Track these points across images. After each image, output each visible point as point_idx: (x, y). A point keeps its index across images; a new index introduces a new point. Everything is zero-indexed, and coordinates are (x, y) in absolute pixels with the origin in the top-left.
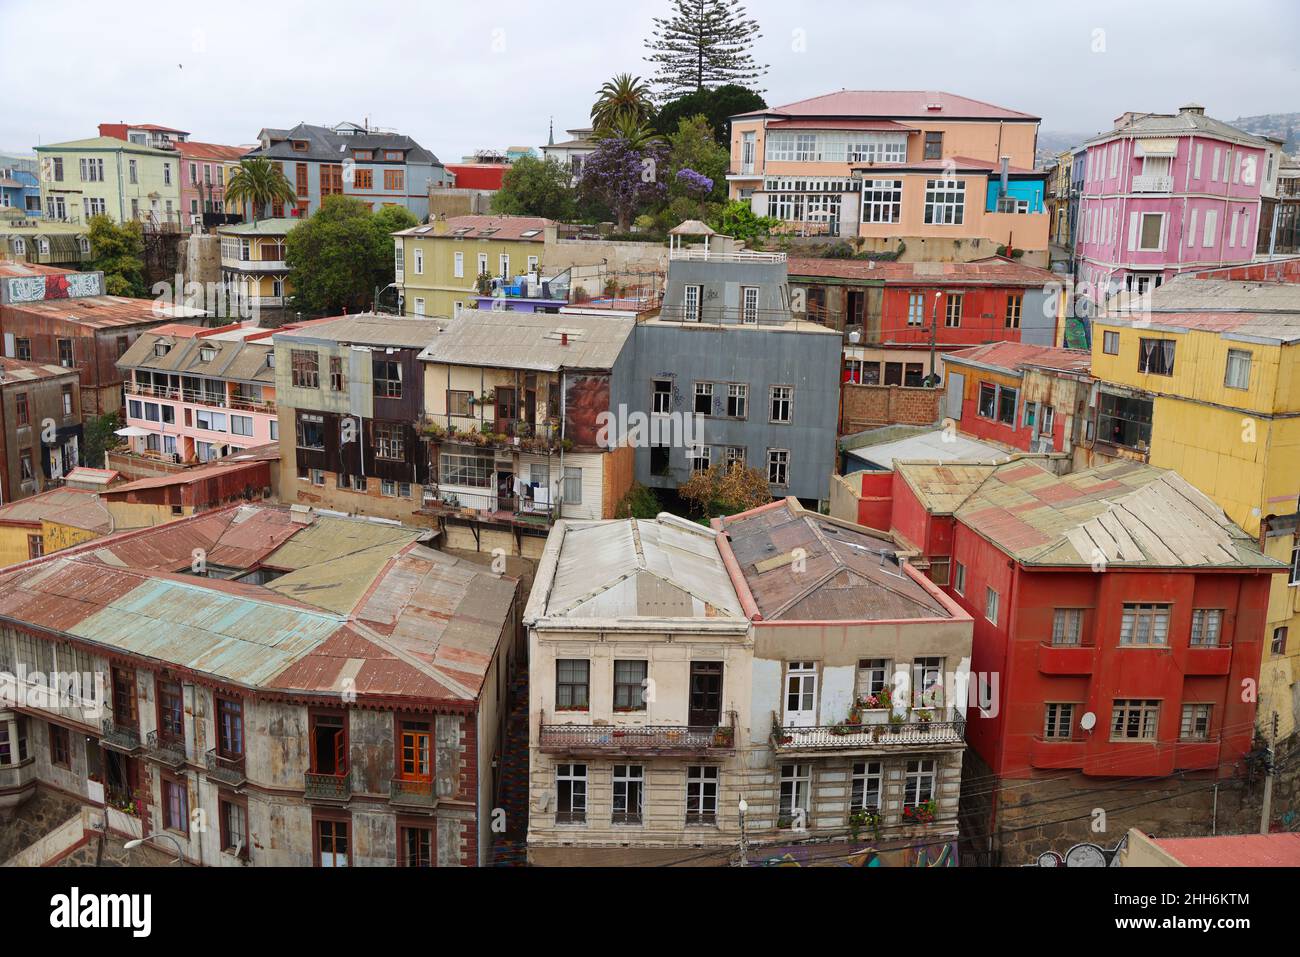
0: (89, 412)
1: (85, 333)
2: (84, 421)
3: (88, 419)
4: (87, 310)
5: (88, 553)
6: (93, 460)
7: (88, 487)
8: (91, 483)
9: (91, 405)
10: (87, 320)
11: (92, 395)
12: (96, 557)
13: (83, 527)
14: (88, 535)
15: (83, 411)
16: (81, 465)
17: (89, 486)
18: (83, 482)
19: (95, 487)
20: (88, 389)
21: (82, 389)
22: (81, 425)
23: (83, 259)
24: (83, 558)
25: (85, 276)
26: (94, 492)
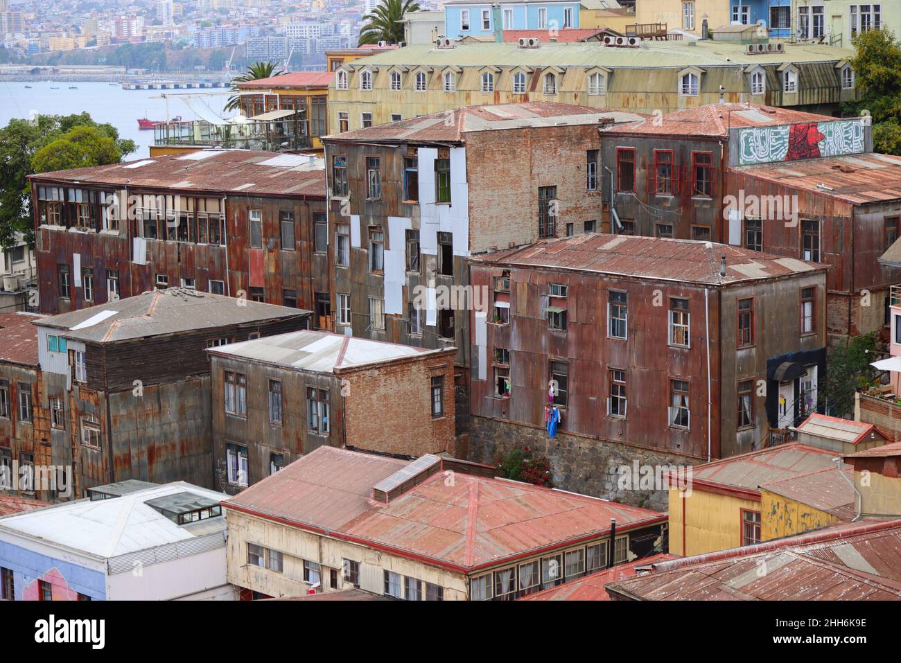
0: (836, 331)
1: (841, 212)
2: (828, 344)
3: (835, 342)
4: (844, 175)
5: (822, 546)
6: (838, 406)
7: (826, 446)
8: (832, 440)
9: (840, 321)
10: (843, 190)
11: (843, 306)
12: (833, 555)
13: (818, 506)
14: (823, 519)
15: (828, 329)
16: (821, 411)
17: (830, 444)
18: (822, 438)
19: (838, 447)
20: (837, 295)
21: (829, 296)
22: (824, 351)
23: (844, 98)
24: (815, 553)
25: (845, 124)
26: (836, 454)
